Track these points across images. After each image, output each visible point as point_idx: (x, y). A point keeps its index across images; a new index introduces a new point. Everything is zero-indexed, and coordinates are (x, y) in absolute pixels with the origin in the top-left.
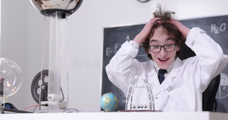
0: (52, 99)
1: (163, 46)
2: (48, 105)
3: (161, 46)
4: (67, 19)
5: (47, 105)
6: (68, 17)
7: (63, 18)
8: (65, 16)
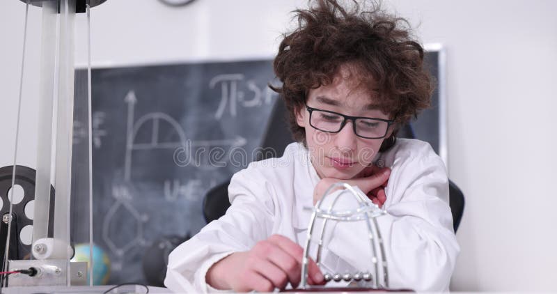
0: (48, 254)
1: (353, 119)
2: (38, 272)
3: (347, 118)
4: (89, 15)
5: (33, 272)
6: (91, 9)
7: (77, 12)
8: (85, 7)
